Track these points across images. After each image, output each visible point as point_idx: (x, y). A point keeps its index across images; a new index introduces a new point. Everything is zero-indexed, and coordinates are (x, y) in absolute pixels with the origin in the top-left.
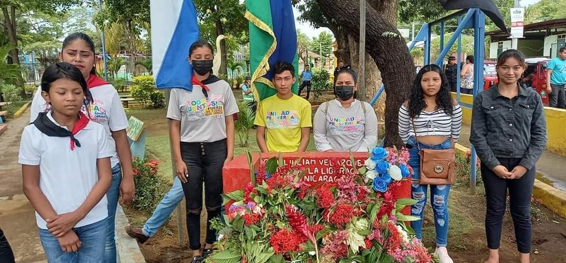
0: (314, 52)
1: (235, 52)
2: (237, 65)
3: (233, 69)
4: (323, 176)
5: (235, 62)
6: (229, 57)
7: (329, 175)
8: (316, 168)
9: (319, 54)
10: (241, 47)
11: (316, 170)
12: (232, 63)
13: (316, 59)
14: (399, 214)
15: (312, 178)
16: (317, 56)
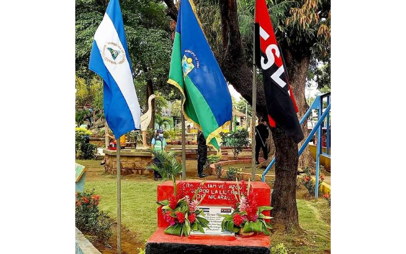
0: (240, 111)
1: (163, 108)
2: (164, 120)
3: (160, 124)
4: (220, 195)
5: (162, 118)
6: (158, 113)
7: (224, 195)
8: (216, 190)
9: (244, 113)
10: (169, 104)
11: (216, 192)
12: (159, 119)
13: (242, 118)
14: (261, 214)
15: (213, 197)
16: (242, 114)
